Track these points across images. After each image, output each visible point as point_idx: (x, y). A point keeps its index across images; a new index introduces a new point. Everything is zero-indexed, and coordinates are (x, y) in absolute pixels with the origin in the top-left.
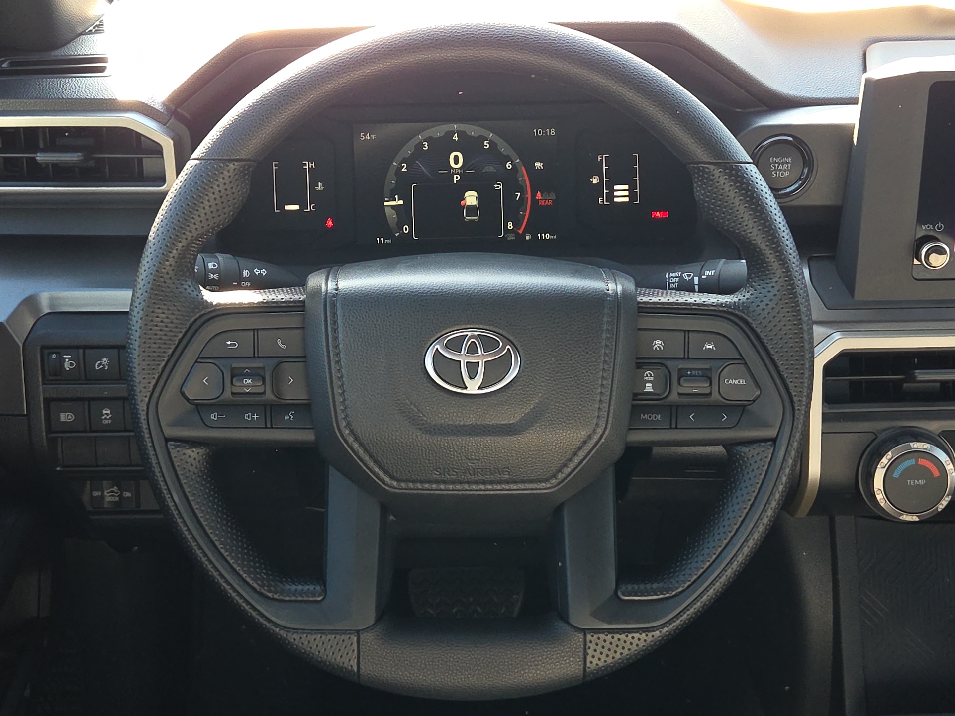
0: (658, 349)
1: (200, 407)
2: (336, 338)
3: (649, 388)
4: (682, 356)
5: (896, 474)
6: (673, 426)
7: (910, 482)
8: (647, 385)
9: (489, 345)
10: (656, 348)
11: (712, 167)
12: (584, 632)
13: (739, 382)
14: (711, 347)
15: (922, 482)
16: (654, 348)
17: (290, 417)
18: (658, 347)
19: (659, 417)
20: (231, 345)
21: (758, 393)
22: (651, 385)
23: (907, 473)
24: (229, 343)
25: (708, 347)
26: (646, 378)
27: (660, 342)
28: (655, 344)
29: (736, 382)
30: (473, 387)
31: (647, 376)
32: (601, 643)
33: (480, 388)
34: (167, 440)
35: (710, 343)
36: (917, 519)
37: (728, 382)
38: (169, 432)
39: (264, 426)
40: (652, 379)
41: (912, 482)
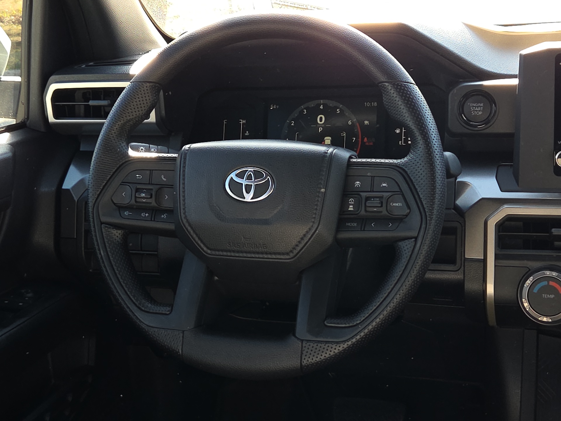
0: (357, 186)
1: (121, 208)
2: (184, 171)
3: (351, 208)
4: (370, 190)
5: (535, 290)
6: (363, 229)
7: (544, 296)
8: (350, 206)
9: (258, 175)
10: (356, 186)
11: (387, 84)
12: (302, 341)
13: (399, 204)
14: (385, 185)
15: (552, 296)
16: (355, 186)
17: (164, 216)
18: (358, 185)
19: (355, 224)
20: (138, 177)
21: (408, 211)
22: (352, 207)
23: (543, 290)
24: (137, 176)
25: (384, 185)
26: (350, 203)
27: (358, 183)
28: (356, 184)
29: (397, 205)
30: (248, 197)
31: (350, 201)
32: (310, 348)
33: (252, 199)
34: (102, 223)
35: (384, 183)
36: (550, 321)
37: (392, 204)
38: (103, 219)
39: (150, 220)
40: (353, 203)
41: (545, 296)
